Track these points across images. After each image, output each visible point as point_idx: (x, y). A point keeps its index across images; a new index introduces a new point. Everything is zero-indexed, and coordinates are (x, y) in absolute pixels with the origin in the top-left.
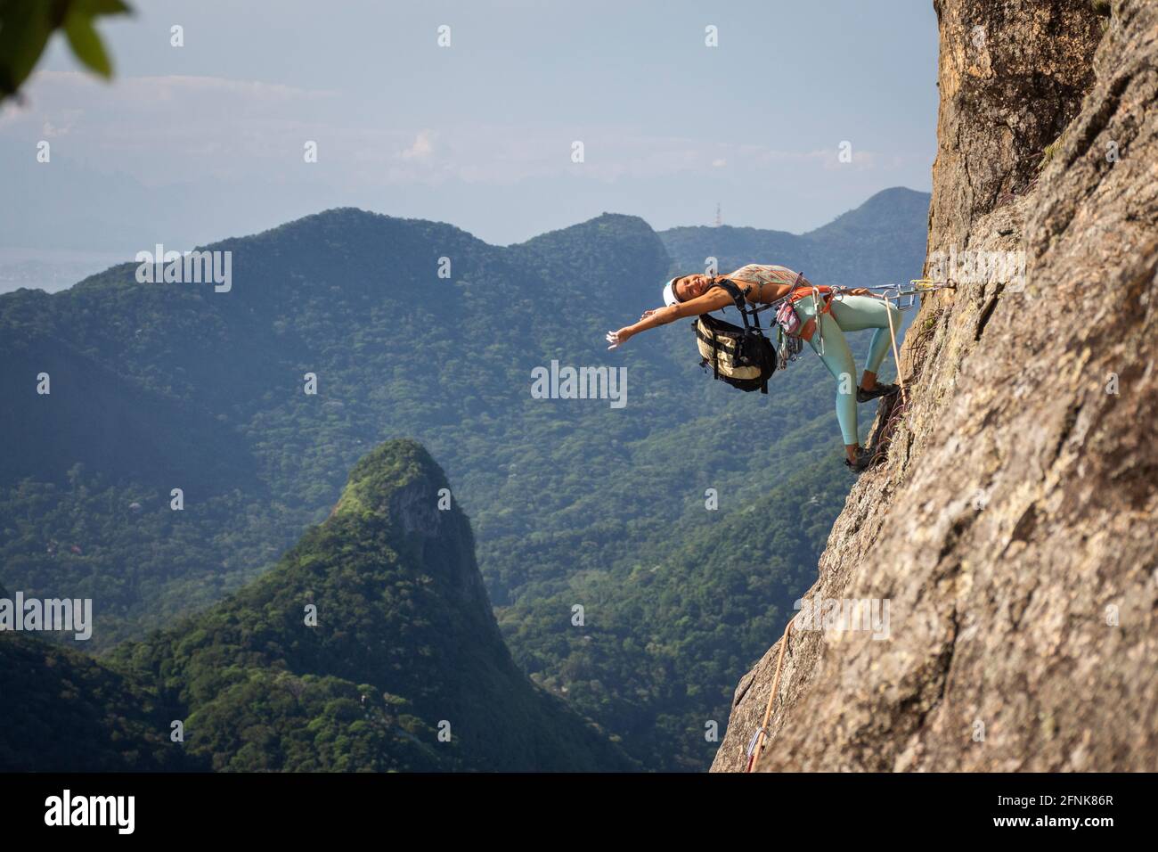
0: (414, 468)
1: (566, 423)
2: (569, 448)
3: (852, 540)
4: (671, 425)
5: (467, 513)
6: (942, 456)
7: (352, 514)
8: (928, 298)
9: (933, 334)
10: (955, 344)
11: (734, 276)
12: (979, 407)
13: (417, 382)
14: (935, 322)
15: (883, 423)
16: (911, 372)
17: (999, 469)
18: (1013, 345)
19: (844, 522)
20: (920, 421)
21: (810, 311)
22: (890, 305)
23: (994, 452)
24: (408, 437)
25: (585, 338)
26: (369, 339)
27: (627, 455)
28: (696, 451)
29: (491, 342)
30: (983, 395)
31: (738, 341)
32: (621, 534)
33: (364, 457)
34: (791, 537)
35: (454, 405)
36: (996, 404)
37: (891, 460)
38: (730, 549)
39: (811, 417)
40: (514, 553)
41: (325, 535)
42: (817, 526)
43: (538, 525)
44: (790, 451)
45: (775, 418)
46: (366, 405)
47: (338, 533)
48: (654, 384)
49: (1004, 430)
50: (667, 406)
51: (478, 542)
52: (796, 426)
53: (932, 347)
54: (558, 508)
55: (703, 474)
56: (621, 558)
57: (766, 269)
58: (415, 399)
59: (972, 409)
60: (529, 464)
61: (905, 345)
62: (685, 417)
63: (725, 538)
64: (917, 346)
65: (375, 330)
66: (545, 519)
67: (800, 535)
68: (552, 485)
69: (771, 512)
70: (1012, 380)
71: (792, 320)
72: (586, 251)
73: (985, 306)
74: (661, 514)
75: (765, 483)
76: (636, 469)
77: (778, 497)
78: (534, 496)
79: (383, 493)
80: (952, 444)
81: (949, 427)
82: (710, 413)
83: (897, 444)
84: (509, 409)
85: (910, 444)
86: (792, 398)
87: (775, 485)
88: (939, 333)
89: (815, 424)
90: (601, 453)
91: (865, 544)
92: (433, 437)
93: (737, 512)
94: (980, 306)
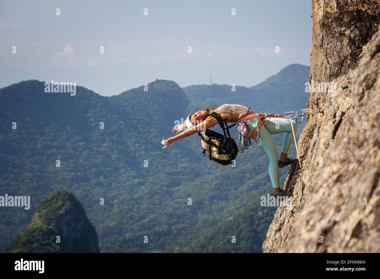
0: (68, 204)
1: (141, 180)
2: (143, 192)
3: (278, 235)
4: (191, 179)
5: (94, 225)
6: (317, 197)
7: (37, 228)
8: (311, 117)
9: (312, 136)
10: (323, 141)
11: (219, 110)
12: (334, 173)
13: (69, 162)
14: (313, 130)
15: (291, 178)
16: (303, 153)
17: (343, 203)
18: (349, 143)
19: (274, 226)
20: (308, 177)
21: (255, 125)
22: (292, 121)
23: (341, 196)
24: (65, 189)
25: (149, 139)
26: (44, 142)
27: (171, 194)
28: (203, 192)
29: (104, 142)
30: (335, 167)
31: (221, 142)
32: (169, 233)
33: (43, 200)
34: (250, 232)
35: (87, 173)
36: (342, 172)
37: (295, 196)
38: (222, 239)
39: (258, 173)
40: (117, 244)
41: (24, 239)
42: (262, 226)
43: (128, 230)
44: (249, 190)
45: (241, 175)
46: (44, 175)
47: (30, 237)
48: (182, 160)
49: (345, 185)
50: (188, 170)
51: (100, 239)
52: (251, 178)
53: (312, 142)
54: (138, 221)
55: (207, 202)
56: (169, 244)
57: (233, 106)
58: (67, 171)
59: (331, 174)
60: (123, 200)
61: (300, 141)
62: (198, 175)
63: (219, 233)
64: (305, 141)
65: (47, 138)
66: (132, 227)
67: (255, 231)
68: (135, 210)
69: (240, 220)
70: (348, 160)
71: (245, 130)
72: (148, 98)
73: (336, 123)
74: (188, 222)
75: (237, 206)
76: (175, 201)
77: (243, 212)
78: (127, 216)
79: (53, 217)
80: (321, 191)
81: (320, 183)
82: (210, 173)
83: (297, 188)
84: (113, 174)
85: (303, 189)
86: (248, 165)
87: (242, 207)
88: (315, 135)
89: (260, 177)
90: (158, 194)
91: (284, 237)
92: (77, 189)
93: (224, 220)
94: (334, 123)
